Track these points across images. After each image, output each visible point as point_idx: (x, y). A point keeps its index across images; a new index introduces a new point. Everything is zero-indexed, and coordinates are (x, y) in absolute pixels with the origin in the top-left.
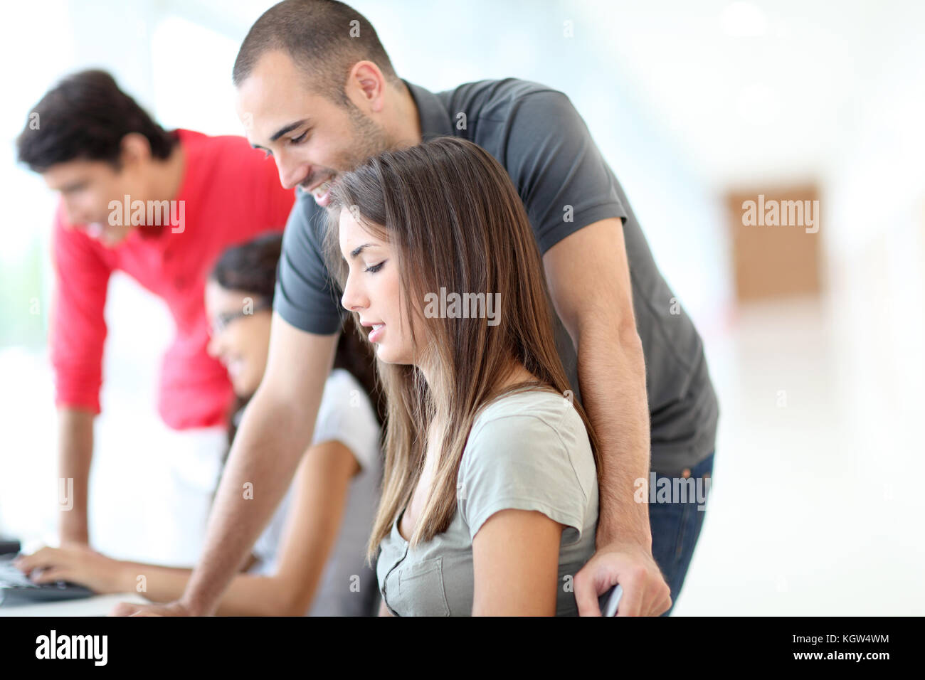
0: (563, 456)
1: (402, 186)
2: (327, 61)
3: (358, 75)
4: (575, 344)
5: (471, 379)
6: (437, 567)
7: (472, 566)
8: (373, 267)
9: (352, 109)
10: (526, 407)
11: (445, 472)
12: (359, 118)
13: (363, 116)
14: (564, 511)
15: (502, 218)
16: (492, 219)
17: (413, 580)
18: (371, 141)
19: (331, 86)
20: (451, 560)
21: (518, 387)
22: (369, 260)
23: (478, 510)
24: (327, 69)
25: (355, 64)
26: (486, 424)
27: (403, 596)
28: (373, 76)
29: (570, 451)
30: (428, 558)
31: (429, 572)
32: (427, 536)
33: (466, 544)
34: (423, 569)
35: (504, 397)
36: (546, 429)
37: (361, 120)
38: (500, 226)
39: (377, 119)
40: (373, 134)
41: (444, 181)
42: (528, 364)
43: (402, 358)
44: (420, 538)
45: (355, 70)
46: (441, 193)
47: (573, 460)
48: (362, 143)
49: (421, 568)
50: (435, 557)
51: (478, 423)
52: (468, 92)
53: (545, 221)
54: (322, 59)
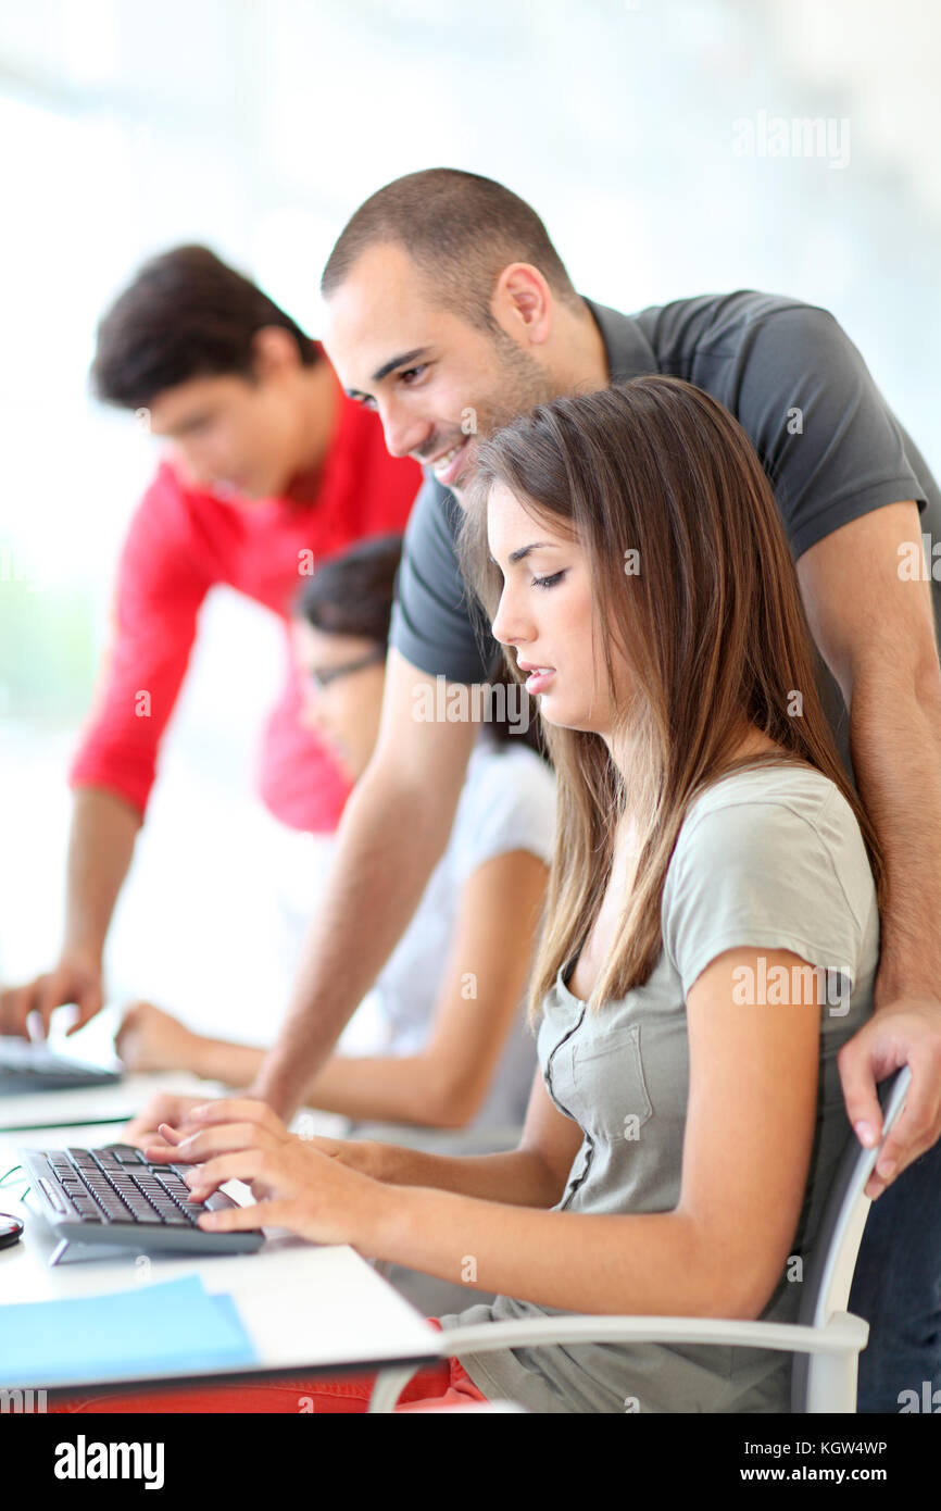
0: (824, 866)
1: (594, 453)
2: (463, 261)
3: (509, 286)
4: (846, 697)
5: (687, 753)
6: (631, 1041)
7: (686, 1039)
8: (546, 579)
9: (500, 336)
10: (766, 790)
11: (642, 893)
12: (512, 351)
13: (516, 348)
14: (827, 950)
15: (741, 504)
16: (728, 506)
17: (596, 1061)
18: (529, 387)
19: (470, 300)
20: (654, 1030)
21: (755, 760)
22: (539, 567)
23: (695, 949)
24: (463, 274)
25: (504, 268)
26: (705, 816)
27: (579, 1085)
28: (533, 289)
29: (834, 857)
30: (618, 1026)
31: (620, 1049)
32: (616, 993)
33: (676, 1002)
34: (610, 1043)
35: (731, 776)
36: (797, 822)
37: (515, 355)
38: (739, 517)
39: (538, 354)
40: (531, 377)
41: (658, 448)
42: (772, 729)
43: (581, 720)
44: (605, 997)
45: (504, 277)
46: (654, 466)
47: (840, 872)
48: (515, 389)
49: (607, 1041)
50: (628, 1025)
51: (694, 815)
52: (678, 316)
53: (798, 509)
54: (455, 258)
